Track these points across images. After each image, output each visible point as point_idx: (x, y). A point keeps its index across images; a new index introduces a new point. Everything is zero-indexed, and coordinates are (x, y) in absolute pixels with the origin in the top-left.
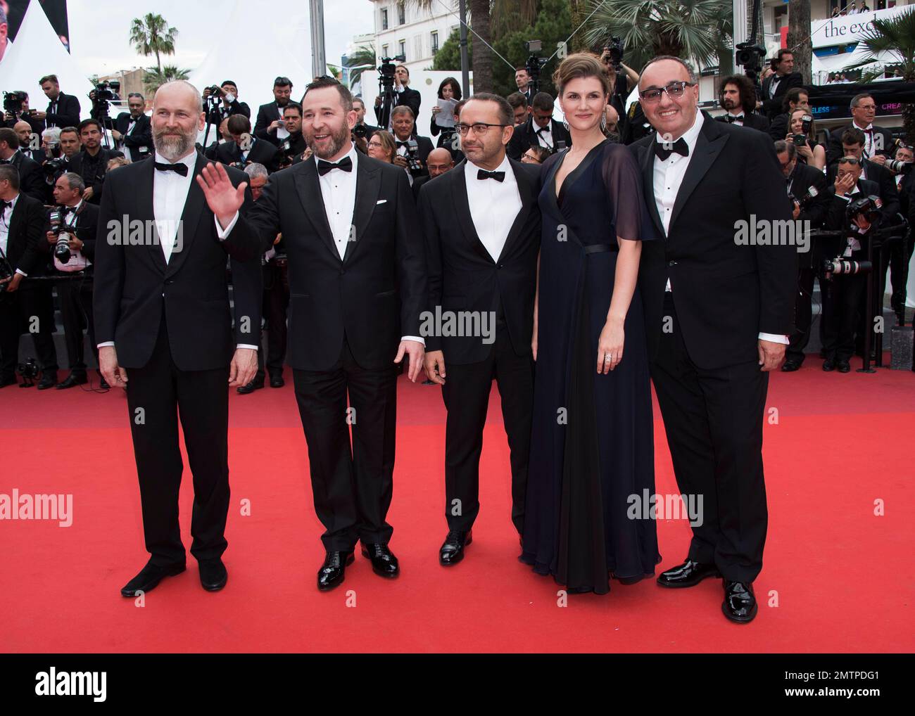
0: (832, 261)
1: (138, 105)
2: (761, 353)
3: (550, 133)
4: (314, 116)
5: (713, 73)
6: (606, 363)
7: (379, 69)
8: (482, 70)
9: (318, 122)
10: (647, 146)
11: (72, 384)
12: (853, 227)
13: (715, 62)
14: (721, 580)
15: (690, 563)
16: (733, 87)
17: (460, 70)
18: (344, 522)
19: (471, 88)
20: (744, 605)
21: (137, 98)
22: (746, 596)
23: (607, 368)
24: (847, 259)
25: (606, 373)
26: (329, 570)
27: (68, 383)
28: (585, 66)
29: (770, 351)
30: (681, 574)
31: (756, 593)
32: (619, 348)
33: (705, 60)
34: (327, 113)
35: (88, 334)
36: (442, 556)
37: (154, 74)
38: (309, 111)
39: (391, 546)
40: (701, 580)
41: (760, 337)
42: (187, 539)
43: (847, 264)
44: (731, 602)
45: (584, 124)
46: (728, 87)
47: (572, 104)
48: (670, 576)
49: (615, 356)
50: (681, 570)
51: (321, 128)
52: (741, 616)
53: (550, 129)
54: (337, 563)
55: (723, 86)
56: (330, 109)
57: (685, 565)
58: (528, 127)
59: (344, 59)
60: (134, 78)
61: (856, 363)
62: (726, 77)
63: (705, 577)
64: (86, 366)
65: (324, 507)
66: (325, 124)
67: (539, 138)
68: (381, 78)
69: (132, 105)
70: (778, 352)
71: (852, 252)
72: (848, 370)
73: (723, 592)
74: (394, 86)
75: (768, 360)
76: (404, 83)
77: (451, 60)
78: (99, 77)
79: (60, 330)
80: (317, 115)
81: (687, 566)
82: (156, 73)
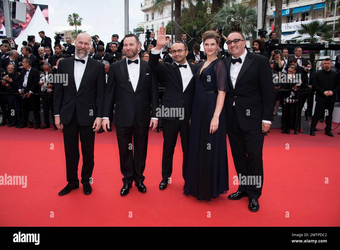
0: (286, 99)
1: (69, 41)
2: (263, 126)
3: (199, 55)
4: (127, 45)
5: (250, 39)
6: (213, 130)
7: (146, 33)
8: (178, 35)
9: (129, 47)
10: (229, 60)
11: (45, 128)
12: (293, 88)
13: (251, 35)
14: (248, 198)
15: (238, 192)
16: (257, 44)
17: (171, 35)
18: (130, 175)
19: (174, 40)
20: (255, 206)
21: (69, 39)
22: (256, 203)
23: (213, 132)
24: (290, 98)
25: (212, 133)
26: (124, 190)
27: (44, 127)
28: (210, 35)
29: (266, 126)
30: (236, 195)
31: (259, 202)
32: (217, 125)
33: (248, 35)
34: (132, 45)
35: (51, 112)
36: (160, 186)
37: (74, 32)
38: (126, 44)
39: (144, 183)
40: (241, 198)
41: (263, 121)
42: (80, 178)
43: (291, 100)
44: (251, 205)
45: (210, 53)
46: (255, 43)
47: (206, 47)
48: (232, 196)
49: (215, 128)
50: (236, 194)
51: (130, 49)
52: (254, 209)
53: (199, 54)
54: (127, 187)
55: (254, 43)
56: (132, 44)
57: (236, 193)
58: (192, 53)
59: (134, 30)
60: (68, 33)
61: (292, 131)
62: (254, 40)
63: (243, 197)
64: (50, 122)
65: (124, 169)
66: (131, 48)
67: (195, 57)
68: (146, 36)
69: (67, 41)
70: (268, 126)
71: (292, 96)
72: (290, 133)
73: (249, 202)
74: (150, 39)
75: (265, 129)
76: (153, 38)
77: (168, 31)
78: (57, 32)
79: (42, 111)
80: (128, 45)
81: (237, 193)
82: (75, 32)
